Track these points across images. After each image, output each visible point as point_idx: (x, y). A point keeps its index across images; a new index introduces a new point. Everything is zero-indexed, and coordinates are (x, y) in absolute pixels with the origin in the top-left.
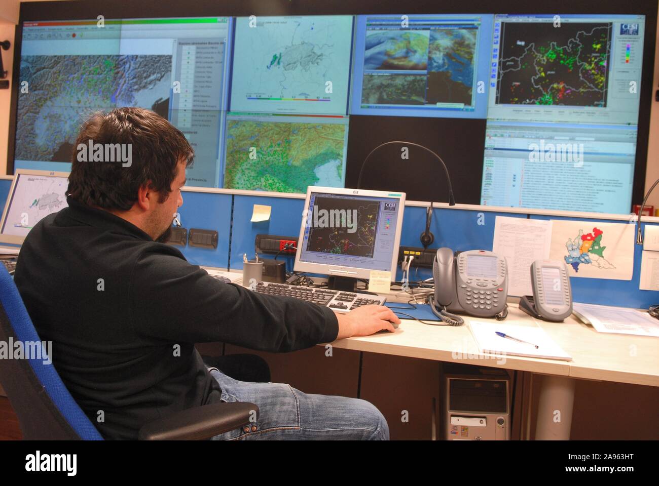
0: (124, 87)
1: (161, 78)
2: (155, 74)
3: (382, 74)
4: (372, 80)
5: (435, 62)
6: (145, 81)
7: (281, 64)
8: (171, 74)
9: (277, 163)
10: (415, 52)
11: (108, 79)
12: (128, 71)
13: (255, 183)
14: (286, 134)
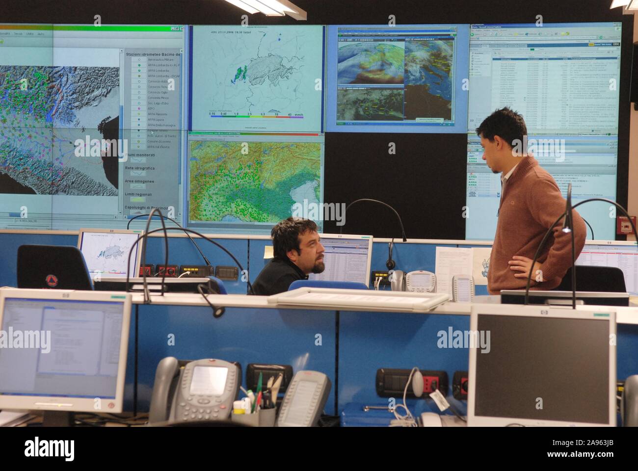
0: (62, 104)
1: (107, 94)
2: (100, 89)
3: (357, 89)
4: (347, 95)
5: (412, 75)
6: (88, 97)
7: (247, 78)
8: (119, 89)
9: (248, 186)
10: (391, 64)
11: (40, 94)
12: (65, 85)
13: (224, 210)
14: (257, 154)
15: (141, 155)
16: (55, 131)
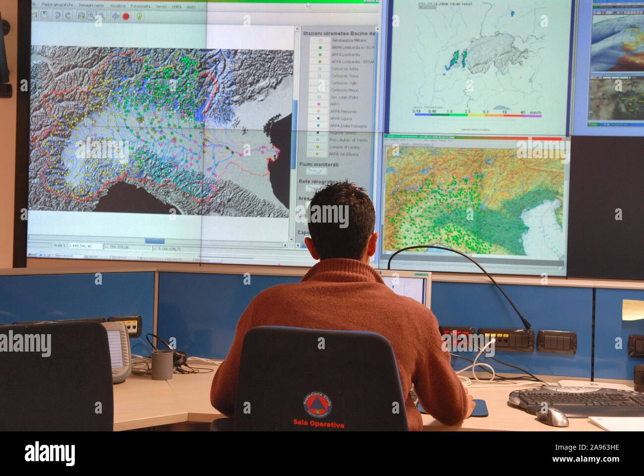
0: (216, 98)
1: (276, 85)
2: (268, 79)
3: (618, 78)
4: (603, 86)
6: (252, 89)
7: (466, 66)
8: (293, 79)
9: (463, 205)
11: (188, 85)
12: (222, 73)
13: (431, 237)
14: (476, 164)
15: (320, 165)
16: (206, 132)
